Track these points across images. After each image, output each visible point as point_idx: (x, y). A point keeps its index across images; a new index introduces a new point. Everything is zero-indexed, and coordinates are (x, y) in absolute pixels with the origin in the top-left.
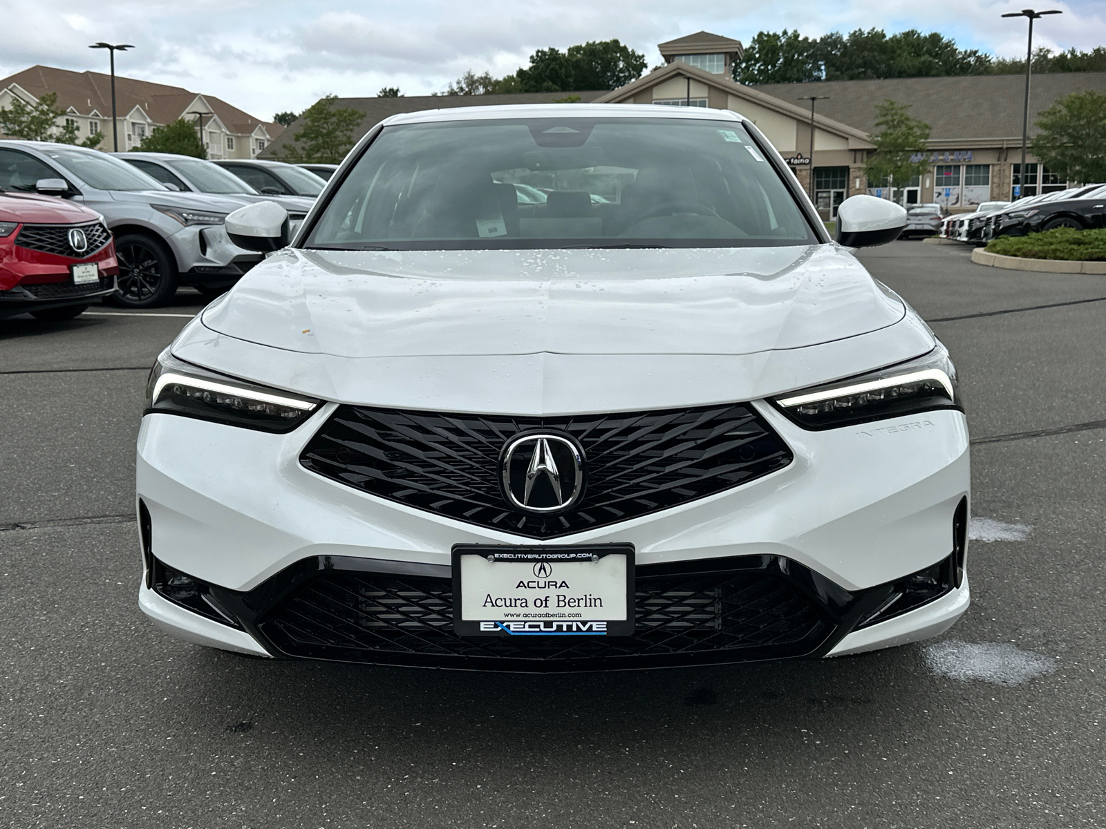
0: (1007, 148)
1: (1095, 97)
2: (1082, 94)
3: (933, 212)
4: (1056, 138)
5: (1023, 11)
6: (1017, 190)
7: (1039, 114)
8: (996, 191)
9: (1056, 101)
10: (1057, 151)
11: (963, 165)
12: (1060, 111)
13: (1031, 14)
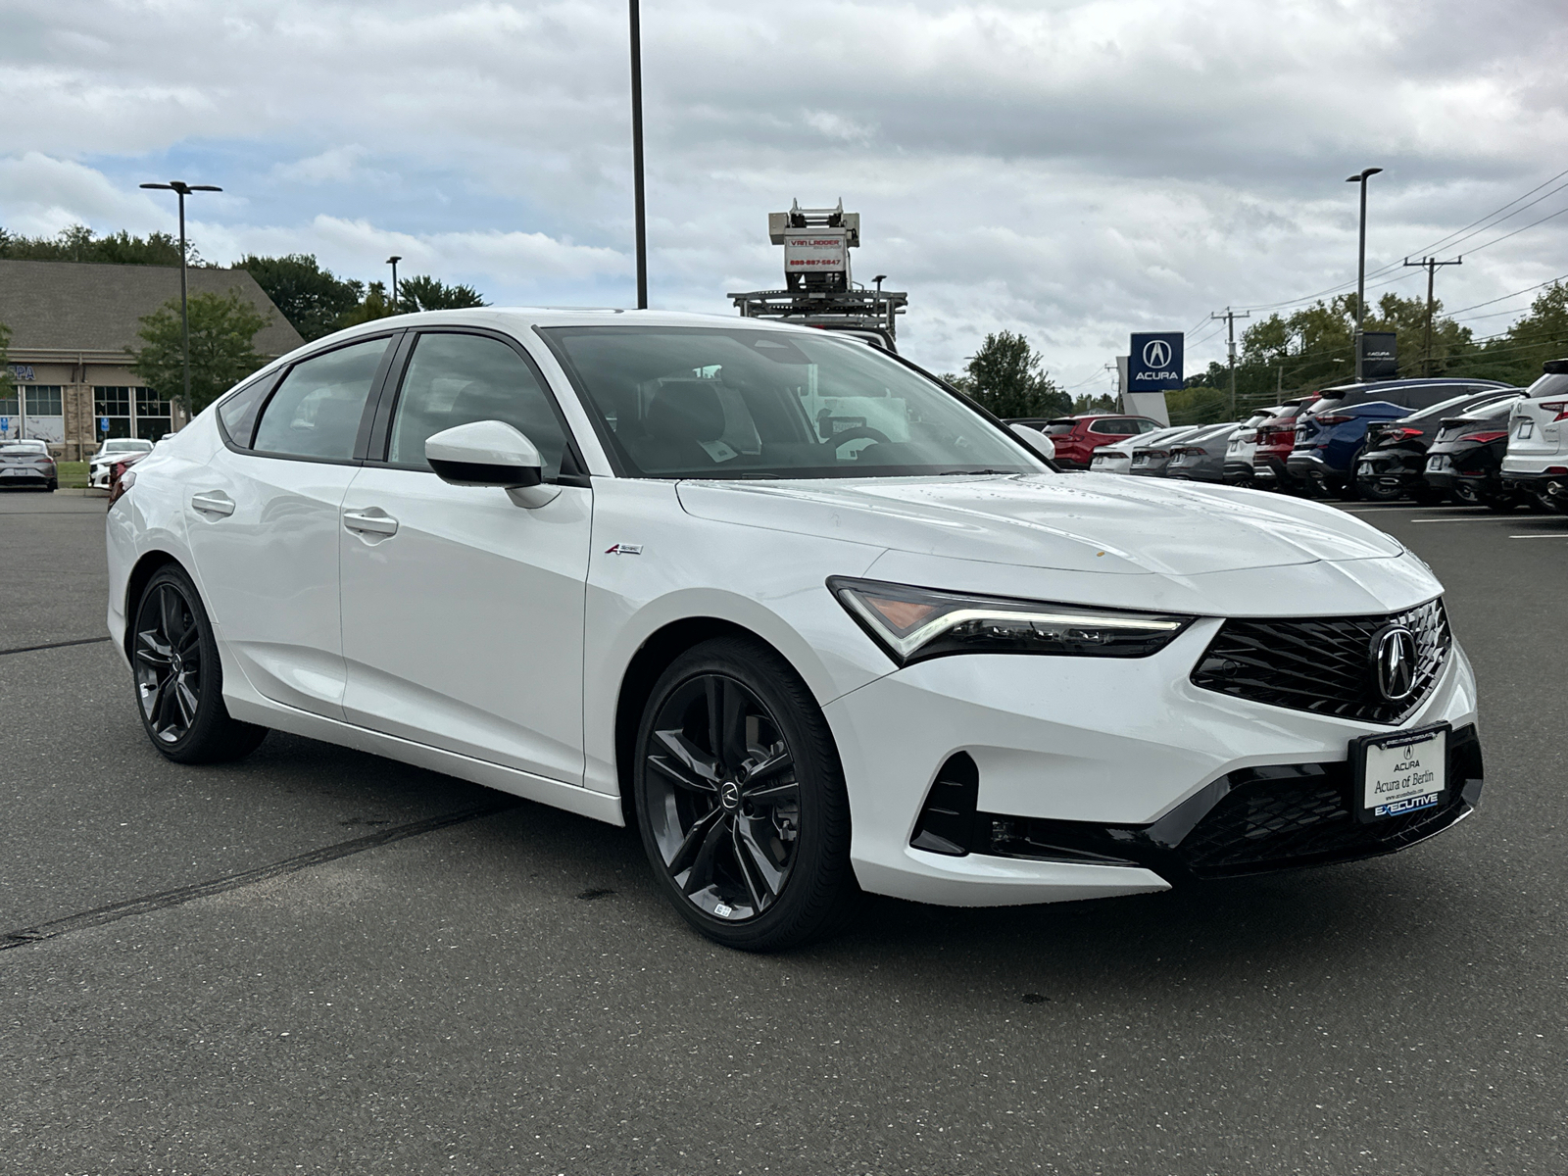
0: (84, 364)
1: (216, 303)
2: (200, 298)
3: (38, 452)
4: (167, 354)
5: (173, 183)
6: (105, 423)
7: (141, 319)
8: (73, 424)
9: (166, 304)
10: (172, 371)
11: (21, 386)
12: (169, 318)
13: (181, 188)
